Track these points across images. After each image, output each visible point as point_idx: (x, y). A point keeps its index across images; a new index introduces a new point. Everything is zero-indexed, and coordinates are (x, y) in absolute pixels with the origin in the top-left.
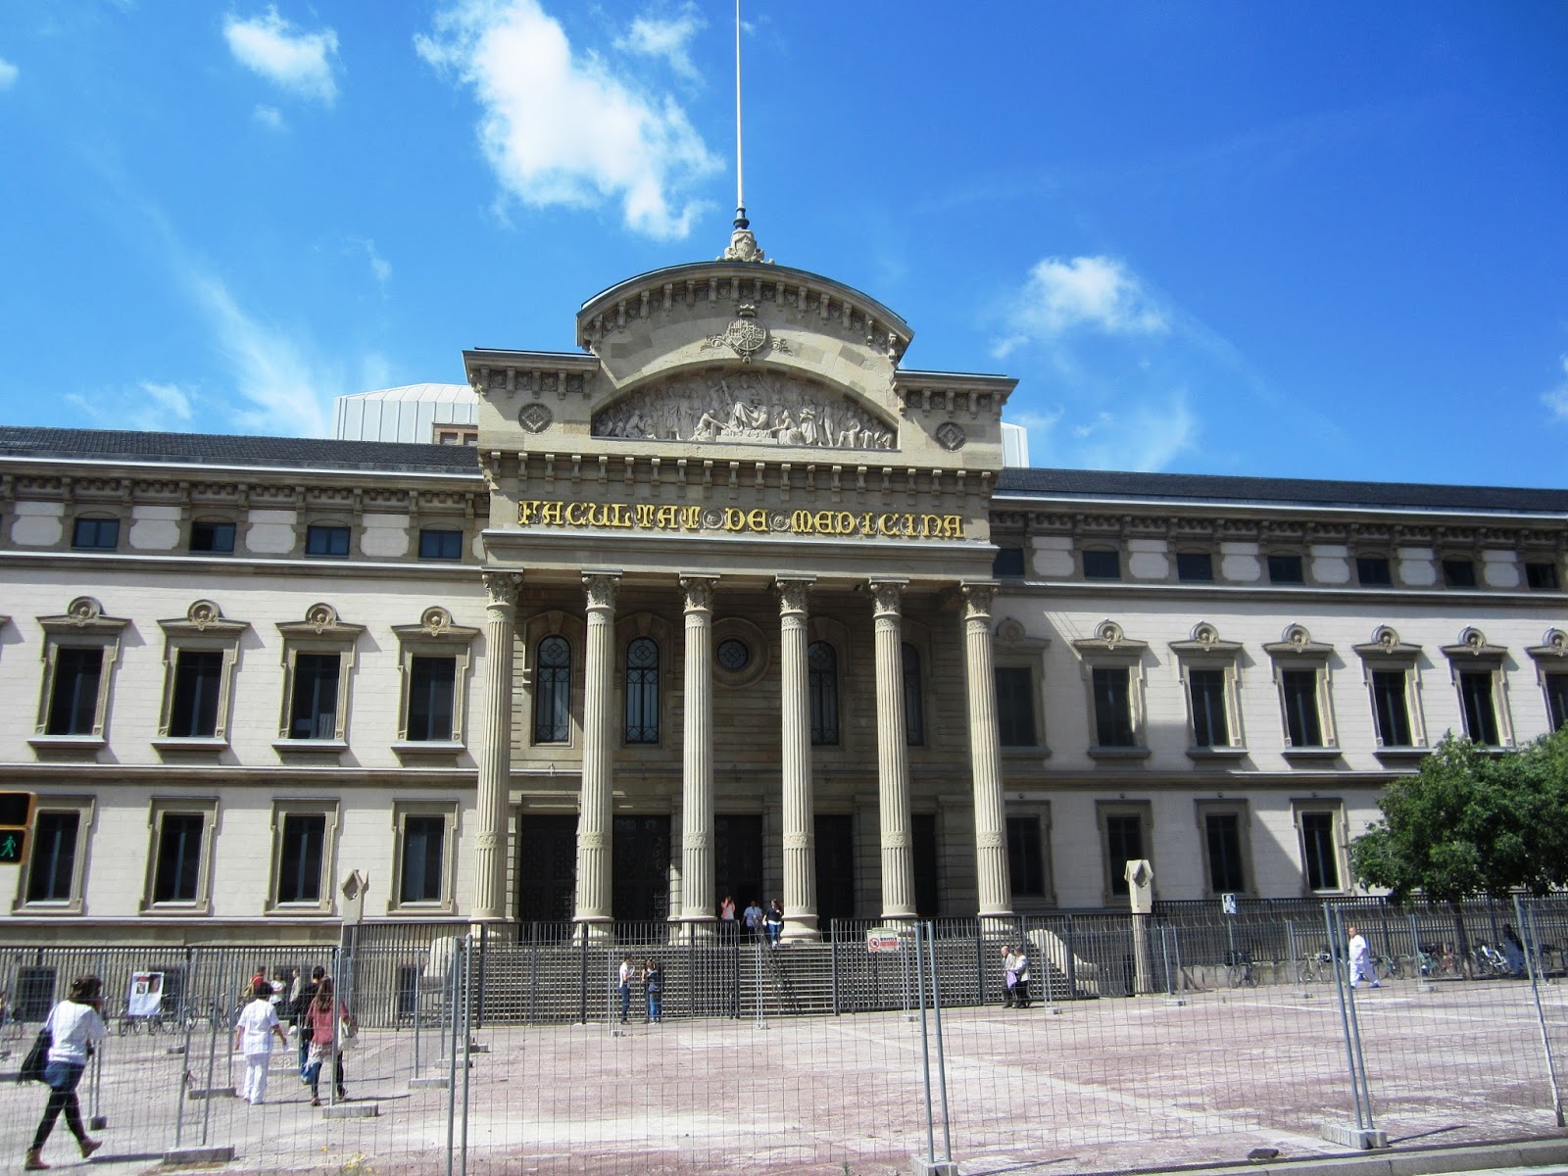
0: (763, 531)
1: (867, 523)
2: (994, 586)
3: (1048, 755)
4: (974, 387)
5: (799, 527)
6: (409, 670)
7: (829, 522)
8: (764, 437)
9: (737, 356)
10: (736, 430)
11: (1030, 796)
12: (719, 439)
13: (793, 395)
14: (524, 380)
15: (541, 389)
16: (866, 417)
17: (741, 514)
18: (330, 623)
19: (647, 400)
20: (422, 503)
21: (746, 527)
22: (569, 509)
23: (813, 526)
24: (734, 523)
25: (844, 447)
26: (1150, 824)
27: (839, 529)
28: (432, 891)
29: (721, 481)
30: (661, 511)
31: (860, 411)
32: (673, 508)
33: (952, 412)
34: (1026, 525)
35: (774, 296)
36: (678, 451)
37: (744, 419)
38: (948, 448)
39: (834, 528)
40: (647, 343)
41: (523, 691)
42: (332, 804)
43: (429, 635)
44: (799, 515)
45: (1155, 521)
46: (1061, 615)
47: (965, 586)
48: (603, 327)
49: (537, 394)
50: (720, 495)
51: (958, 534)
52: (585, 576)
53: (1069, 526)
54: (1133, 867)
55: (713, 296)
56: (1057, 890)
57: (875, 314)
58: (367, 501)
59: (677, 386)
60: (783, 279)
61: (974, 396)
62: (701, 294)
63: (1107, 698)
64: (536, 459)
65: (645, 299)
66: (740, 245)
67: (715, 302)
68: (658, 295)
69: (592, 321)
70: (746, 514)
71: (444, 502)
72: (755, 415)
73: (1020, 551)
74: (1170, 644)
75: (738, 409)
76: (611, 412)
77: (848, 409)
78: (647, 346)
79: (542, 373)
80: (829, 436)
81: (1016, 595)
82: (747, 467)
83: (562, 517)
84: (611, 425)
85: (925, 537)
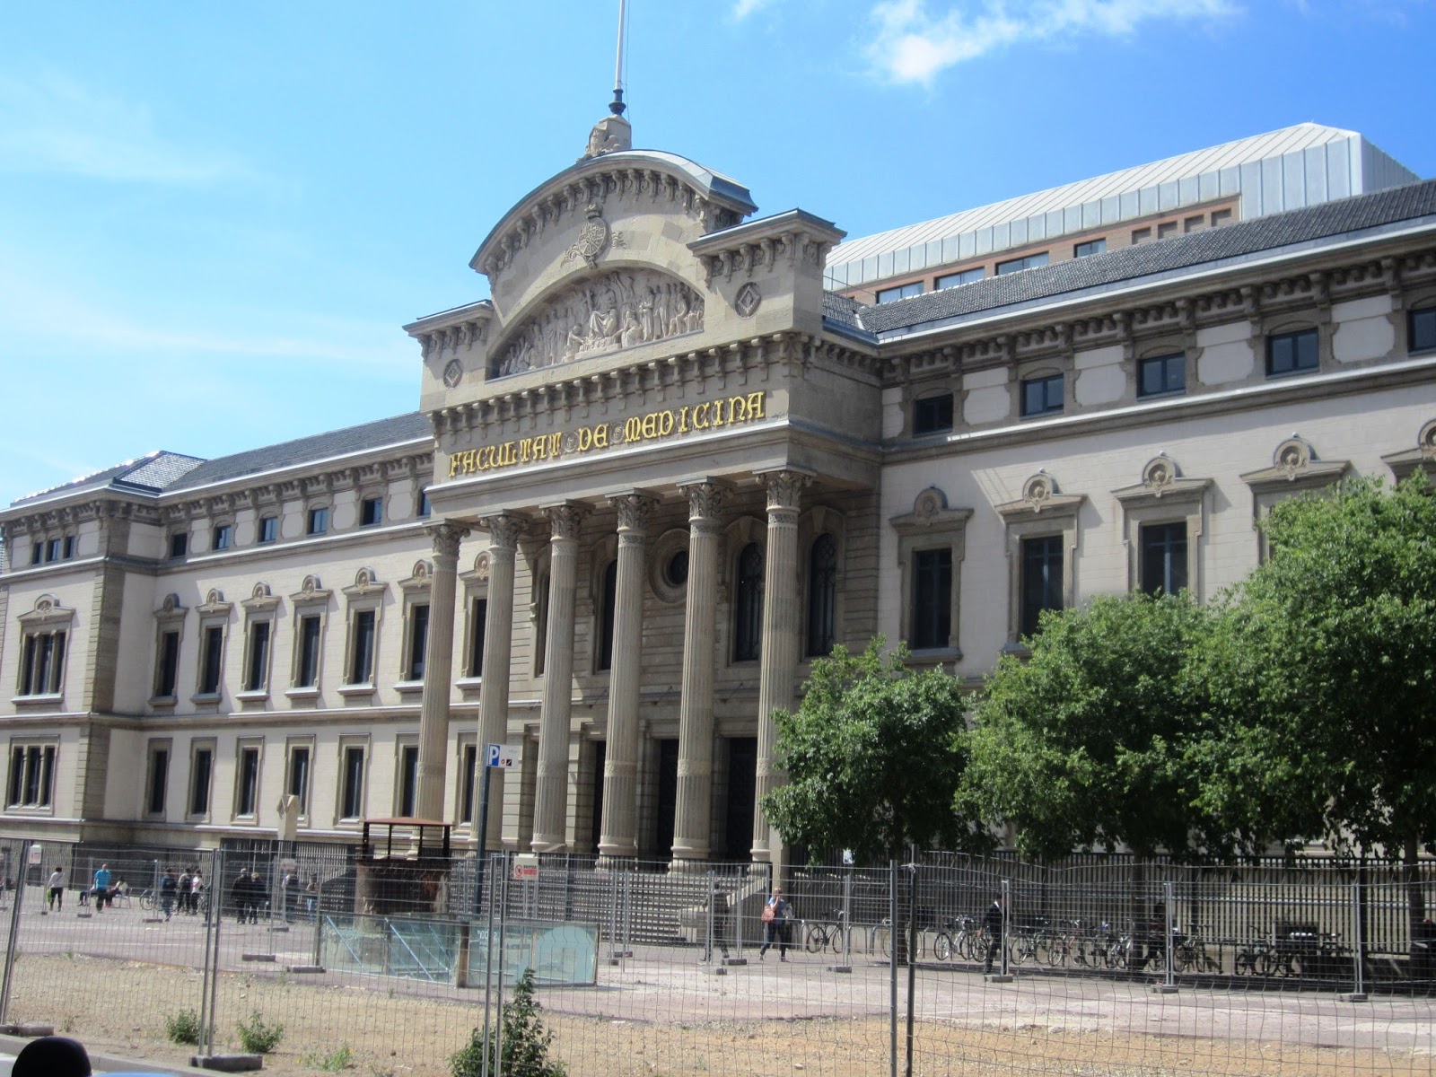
0: (605, 447)
1: (683, 419)
3: (960, 656)
5: (631, 436)
7: (653, 425)
8: (609, 344)
9: (586, 264)
10: (591, 343)
12: (578, 356)
14: (444, 340)
15: (456, 345)
17: (589, 433)
18: (426, 576)
21: (592, 446)
22: (478, 457)
23: (641, 433)
24: (584, 443)
27: (661, 431)
29: (571, 402)
30: (536, 443)
31: (689, 290)
32: (543, 438)
33: (748, 271)
34: (950, 362)
36: (542, 379)
37: (596, 330)
38: (746, 315)
39: (657, 431)
40: (526, 272)
41: (530, 623)
43: (479, 579)
44: (630, 423)
46: (990, 471)
48: (497, 268)
49: (454, 350)
50: (574, 416)
51: (758, 414)
55: (571, 204)
57: (681, 180)
59: (559, 307)
62: (561, 207)
63: (1041, 575)
65: (520, 230)
67: (573, 210)
68: (528, 223)
70: (592, 432)
72: (604, 323)
75: (594, 319)
78: (527, 275)
80: (663, 327)
81: (939, 456)
82: (585, 384)
83: (475, 464)
84: (506, 364)
85: (732, 423)
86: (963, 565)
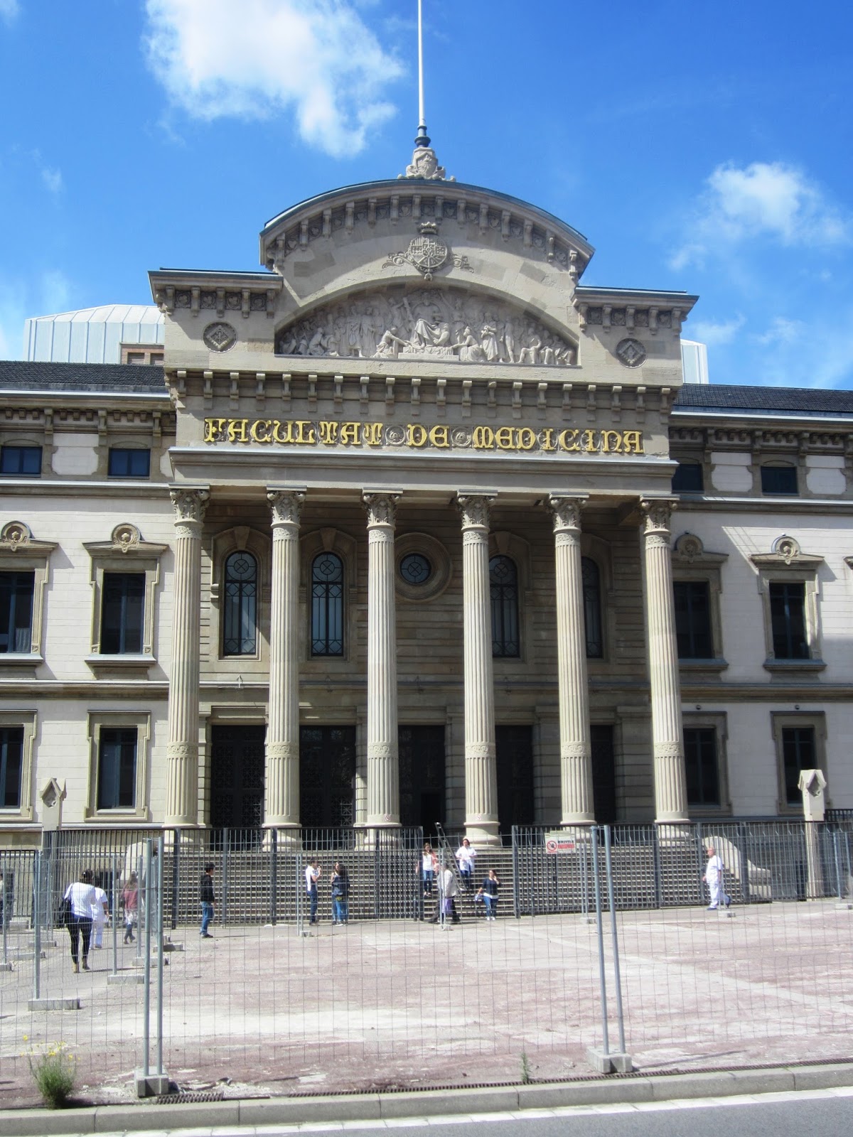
0: (445, 447)
1: (548, 438)
2: (673, 502)
3: (725, 667)
4: (654, 303)
5: (480, 443)
6: (100, 585)
7: (510, 438)
8: (445, 353)
9: (418, 274)
10: (419, 347)
11: (707, 707)
12: (401, 356)
13: (474, 312)
14: (209, 299)
15: (225, 307)
16: (546, 334)
17: (423, 431)
18: (24, 540)
19: (330, 317)
20: (111, 422)
21: (428, 444)
22: (254, 426)
23: (494, 443)
24: (416, 439)
25: (525, 364)
26: (824, 735)
27: (520, 445)
28: (127, 799)
29: (403, 397)
30: (344, 428)
31: (541, 328)
32: (356, 425)
33: (632, 329)
34: (706, 440)
35: (455, 214)
36: (360, 368)
37: (426, 336)
38: (628, 364)
39: (515, 444)
40: (329, 261)
41: (210, 605)
42: (30, 715)
43: (118, 552)
44: (480, 431)
45: (833, 437)
46: (739, 529)
47: (644, 501)
48: (286, 246)
49: (221, 313)
50: (402, 411)
51: (637, 450)
52: (270, 492)
53: (747, 442)
54: (806, 776)
55: (394, 214)
56: (731, 798)
57: (557, 232)
58: (57, 421)
59: (359, 303)
60: (465, 196)
61: (654, 312)
62: (383, 212)
63: (783, 612)
64: (221, 378)
65: (327, 218)
66: (422, 163)
67: (397, 220)
68: (340, 213)
69: (275, 240)
70: (428, 430)
71: (132, 421)
72: (437, 332)
73: (700, 466)
74: (846, 559)
75: (420, 326)
76: (294, 330)
77: (529, 326)
78: (329, 264)
79: (226, 292)
80: (510, 353)
81: (693, 510)
82: (429, 385)
83: (247, 435)
84: (294, 343)
85: (606, 452)
86: (722, 597)
